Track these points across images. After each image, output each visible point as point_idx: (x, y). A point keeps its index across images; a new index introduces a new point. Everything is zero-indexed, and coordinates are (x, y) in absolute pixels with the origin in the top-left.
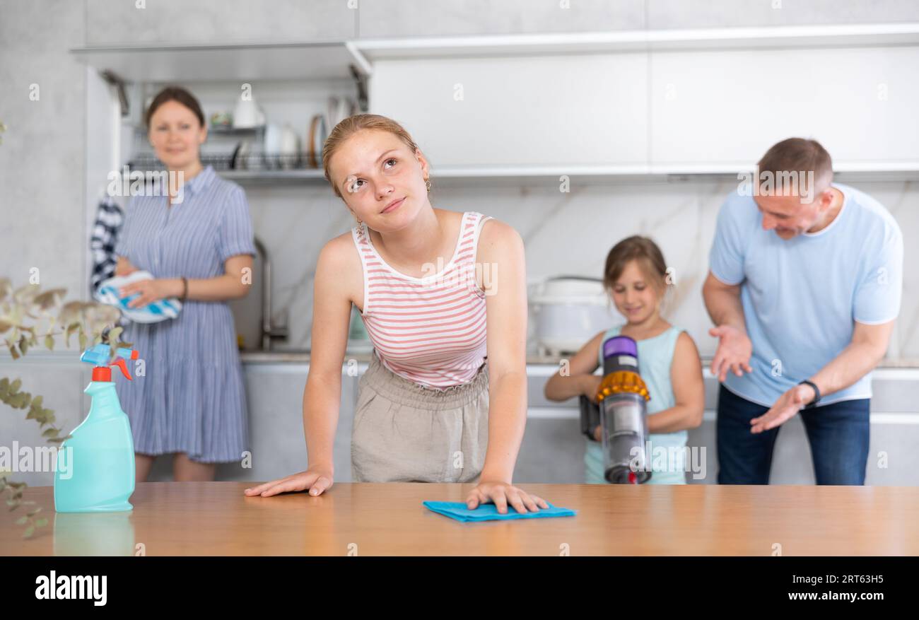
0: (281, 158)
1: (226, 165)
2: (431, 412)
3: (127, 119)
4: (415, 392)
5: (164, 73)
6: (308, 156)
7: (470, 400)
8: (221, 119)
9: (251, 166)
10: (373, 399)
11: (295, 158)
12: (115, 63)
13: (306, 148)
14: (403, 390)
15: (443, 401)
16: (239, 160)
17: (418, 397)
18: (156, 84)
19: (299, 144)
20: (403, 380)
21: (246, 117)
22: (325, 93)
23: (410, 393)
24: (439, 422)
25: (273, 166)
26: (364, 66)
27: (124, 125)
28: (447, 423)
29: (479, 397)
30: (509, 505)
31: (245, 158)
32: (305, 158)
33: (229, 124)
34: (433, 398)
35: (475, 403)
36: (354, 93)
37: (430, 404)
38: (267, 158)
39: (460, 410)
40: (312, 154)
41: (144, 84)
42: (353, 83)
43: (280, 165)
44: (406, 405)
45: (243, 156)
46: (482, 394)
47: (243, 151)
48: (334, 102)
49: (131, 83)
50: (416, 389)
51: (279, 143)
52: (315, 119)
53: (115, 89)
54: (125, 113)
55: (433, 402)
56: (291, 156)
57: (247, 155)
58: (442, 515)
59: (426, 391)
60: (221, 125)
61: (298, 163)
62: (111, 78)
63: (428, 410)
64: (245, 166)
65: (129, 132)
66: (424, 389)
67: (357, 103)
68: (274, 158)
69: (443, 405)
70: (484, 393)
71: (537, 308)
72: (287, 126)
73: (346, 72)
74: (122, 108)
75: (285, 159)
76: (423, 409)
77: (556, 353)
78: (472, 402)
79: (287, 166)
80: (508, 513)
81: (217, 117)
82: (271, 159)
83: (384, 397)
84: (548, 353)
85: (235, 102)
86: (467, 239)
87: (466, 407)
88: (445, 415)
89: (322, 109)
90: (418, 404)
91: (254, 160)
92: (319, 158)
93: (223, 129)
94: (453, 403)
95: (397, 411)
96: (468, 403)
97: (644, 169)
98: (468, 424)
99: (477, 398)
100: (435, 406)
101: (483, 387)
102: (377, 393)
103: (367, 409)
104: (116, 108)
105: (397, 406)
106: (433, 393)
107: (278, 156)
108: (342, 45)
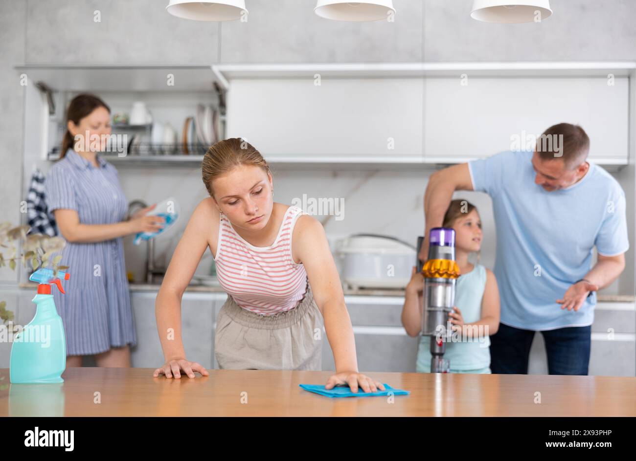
0: (163, 147)
2: (269, 331)
3: (53, 117)
4: (258, 319)
5: (80, 85)
6: (182, 145)
7: (295, 322)
8: (120, 119)
9: (141, 152)
10: (230, 323)
11: (173, 147)
12: (46, 77)
13: (181, 140)
14: (249, 318)
15: (276, 324)
16: (133, 148)
17: (260, 322)
18: (74, 92)
19: (176, 137)
20: (248, 312)
21: (138, 117)
22: (195, 102)
23: (254, 319)
24: (275, 337)
25: (157, 152)
26: (224, 83)
27: (51, 121)
28: (280, 338)
29: (302, 319)
30: (360, 387)
31: (138, 147)
32: (180, 147)
33: (126, 122)
34: (270, 322)
35: (299, 323)
36: (216, 102)
37: (269, 326)
38: (153, 147)
39: (288, 329)
40: (185, 144)
41: (66, 93)
42: (216, 95)
43: (162, 152)
44: (252, 327)
45: (136, 145)
46: (304, 317)
47: (136, 141)
48: (202, 108)
49: (57, 91)
50: (258, 317)
51: (162, 136)
52: (188, 120)
53: (45, 95)
54: (52, 113)
55: (270, 324)
56: (170, 145)
57: (139, 144)
58: (313, 392)
59: (265, 318)
60: (120, 122)
61: (175, 151)
62: (43, 88)
63: (267, 330)
64: (137, 152)
65: (54, 126)
66: (264, 316)
67: (218, 109)
68: (158, 147)
69: (277, 326)
70: (306, 317)
71: (342, 256)
72: (168, 124)
73: (211, 87)
74: (50, 109)
75: (166, 148)
76: (263, 329)
77: (355, 288)
78: (297, 323)
79: (167, 153)
80: (358, 392)
81: (118, 116)
82: (156, 148)
83: (237, 322)
84: (350, 288)
85: (131, 107)
86: (286, 227)
87: (293, 327)
88: (279, 333)
89: (193, 113)
90: (260, 326)
91: (143, 148)
92: (190, 148)
93: (121, 125)
94: (284, 324)
95: (246, 332)
96: (294, 324)
97: (419, 160)
98: (296, 337)
99: (301, 319)
100: (271, 327)
101: (305, 312)
102: (232, 319)
103: (225, 330)
104: (46, 109)
105: (246, 328)
106: (270, 318)
107: (161, 145)
108: (209, 68)
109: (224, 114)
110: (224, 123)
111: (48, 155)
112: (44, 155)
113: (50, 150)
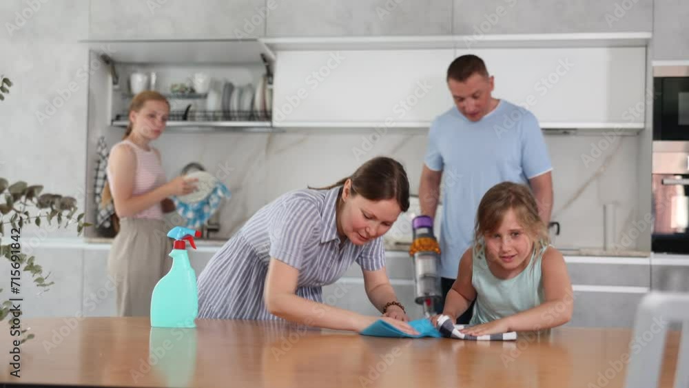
1: (181, 118)
3: (117, 87)
8: (178, 88)
9: (197, 119)
16: (189, 114)
25: (212, 118)
26: (270, 54)
27: (115, 90)
31: (194, 113)
36: (264, 72)
38: (207, 113)
42: (263, 65)
43: (215, 118)
45: (192, 112)
47: (192, 108)
53: (109, 67)
54: (115, 83)
57: (195, 111)
60: (178, 91)
62: (107, 60)
64: (193, 118)
67: (267, 79)
73: (259, 59)
74: (113, 78)
81: (175, 86)
91: (199, 115)
93: (179, 94)
104: (110, 79)
107: (213, 112)
108: (255, 40)
109: (271, 83)
110: (271, 91)
111: (112, 121)
112: (109, 123)
113: (114, 117)
